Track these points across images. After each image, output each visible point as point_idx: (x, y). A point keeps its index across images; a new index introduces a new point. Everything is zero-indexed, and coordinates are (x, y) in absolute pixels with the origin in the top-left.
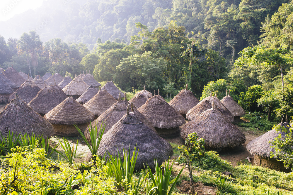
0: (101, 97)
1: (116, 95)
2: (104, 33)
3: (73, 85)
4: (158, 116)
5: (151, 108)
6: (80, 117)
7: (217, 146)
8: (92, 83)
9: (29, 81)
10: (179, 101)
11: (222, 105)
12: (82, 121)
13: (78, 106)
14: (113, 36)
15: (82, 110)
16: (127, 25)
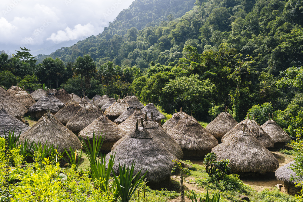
0: (137, 117)
1: (155, 117)
2: (160, 57)
3: (116, 106)
4: (188, 137)
5: (182, 129)
6: (111, 134)
7: (245, 170)
8: (136, 104)
9: (72, 101)
10: (217, 124)
11: (260, 129)
12: (112, 139)
13: (110, 125)
14: (169, 60)
15: (113, 128)
16: (183, 49)
